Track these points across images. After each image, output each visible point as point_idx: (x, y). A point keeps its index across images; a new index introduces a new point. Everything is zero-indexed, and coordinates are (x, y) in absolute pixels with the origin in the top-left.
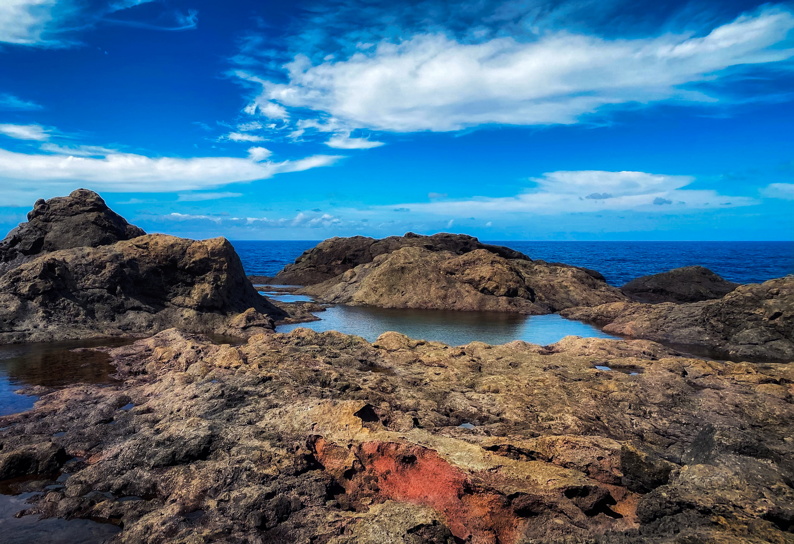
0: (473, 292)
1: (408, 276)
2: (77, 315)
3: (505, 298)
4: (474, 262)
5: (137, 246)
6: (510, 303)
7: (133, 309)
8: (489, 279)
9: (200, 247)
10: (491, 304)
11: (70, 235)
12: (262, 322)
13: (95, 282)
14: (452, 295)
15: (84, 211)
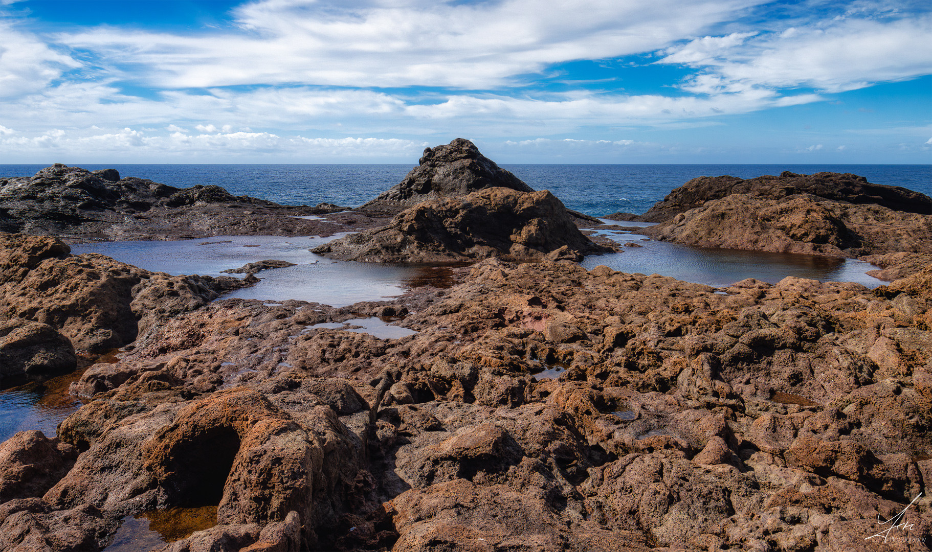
0: (783, 238)
1: (727, 222)
2: (439, 246)
3: (811, 244)
4: (792, 210)
5: (483, 197)
6: (815, 249)
7: (478, 243)
8: (799, 227)
9: (527, 198)
10: (796, 249)
11: (451, 177)
12: (570, 256)
13: (451, 223)
14: (763, 240)
15: (461, 158)
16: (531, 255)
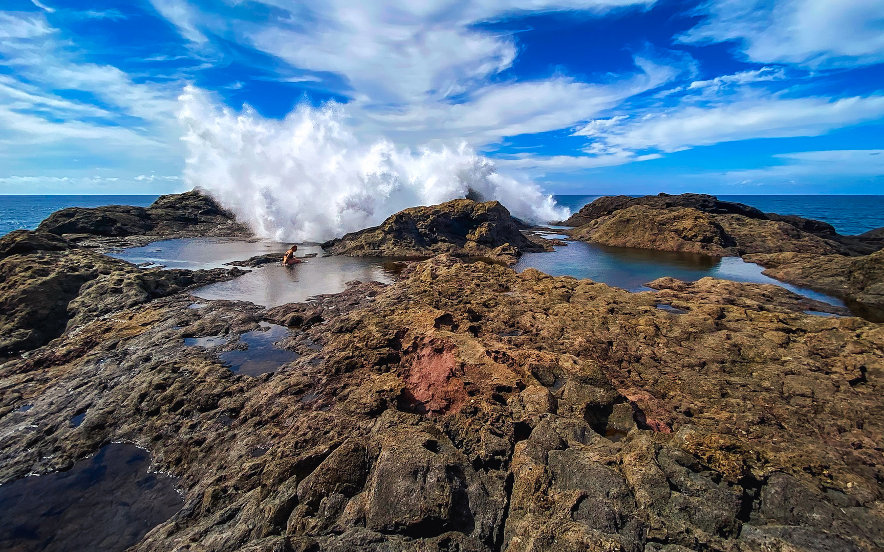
0: (676, 238)
1: (631, 226)
2: (411, 243)
3: (700, 243)
4: (682, 217)
5: (449, 206)
6: (703, 247)
7: (441, 240)
8: (690, 230)
9: (481, 207)
10: (687, 248)
13: (422, 225)
14: (659, 240)
16: (481, 250)
